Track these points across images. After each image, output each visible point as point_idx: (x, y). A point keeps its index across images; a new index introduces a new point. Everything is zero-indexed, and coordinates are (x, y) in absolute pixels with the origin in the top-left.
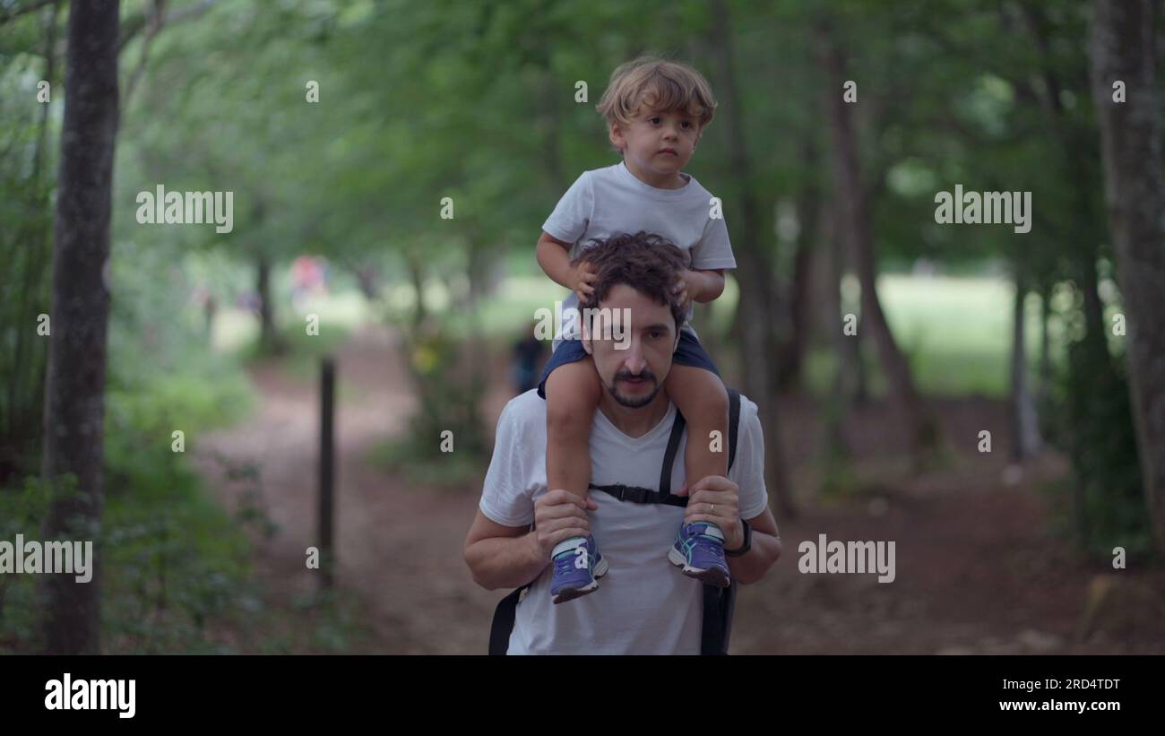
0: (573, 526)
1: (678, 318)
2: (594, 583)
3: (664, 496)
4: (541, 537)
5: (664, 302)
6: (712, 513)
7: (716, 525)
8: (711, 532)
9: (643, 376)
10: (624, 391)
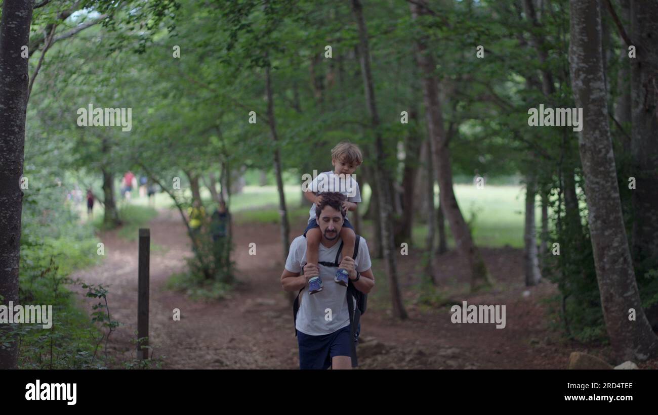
0: (315, 273)
1: (344, 215)
2: (321, 289)
3: (336, 264)
4: (306, 276)
5: (339, 210)
6: (346, 267)
7: (346, 270)
8: (344, 272)
9: (333, 231)
10: (328, 236)
